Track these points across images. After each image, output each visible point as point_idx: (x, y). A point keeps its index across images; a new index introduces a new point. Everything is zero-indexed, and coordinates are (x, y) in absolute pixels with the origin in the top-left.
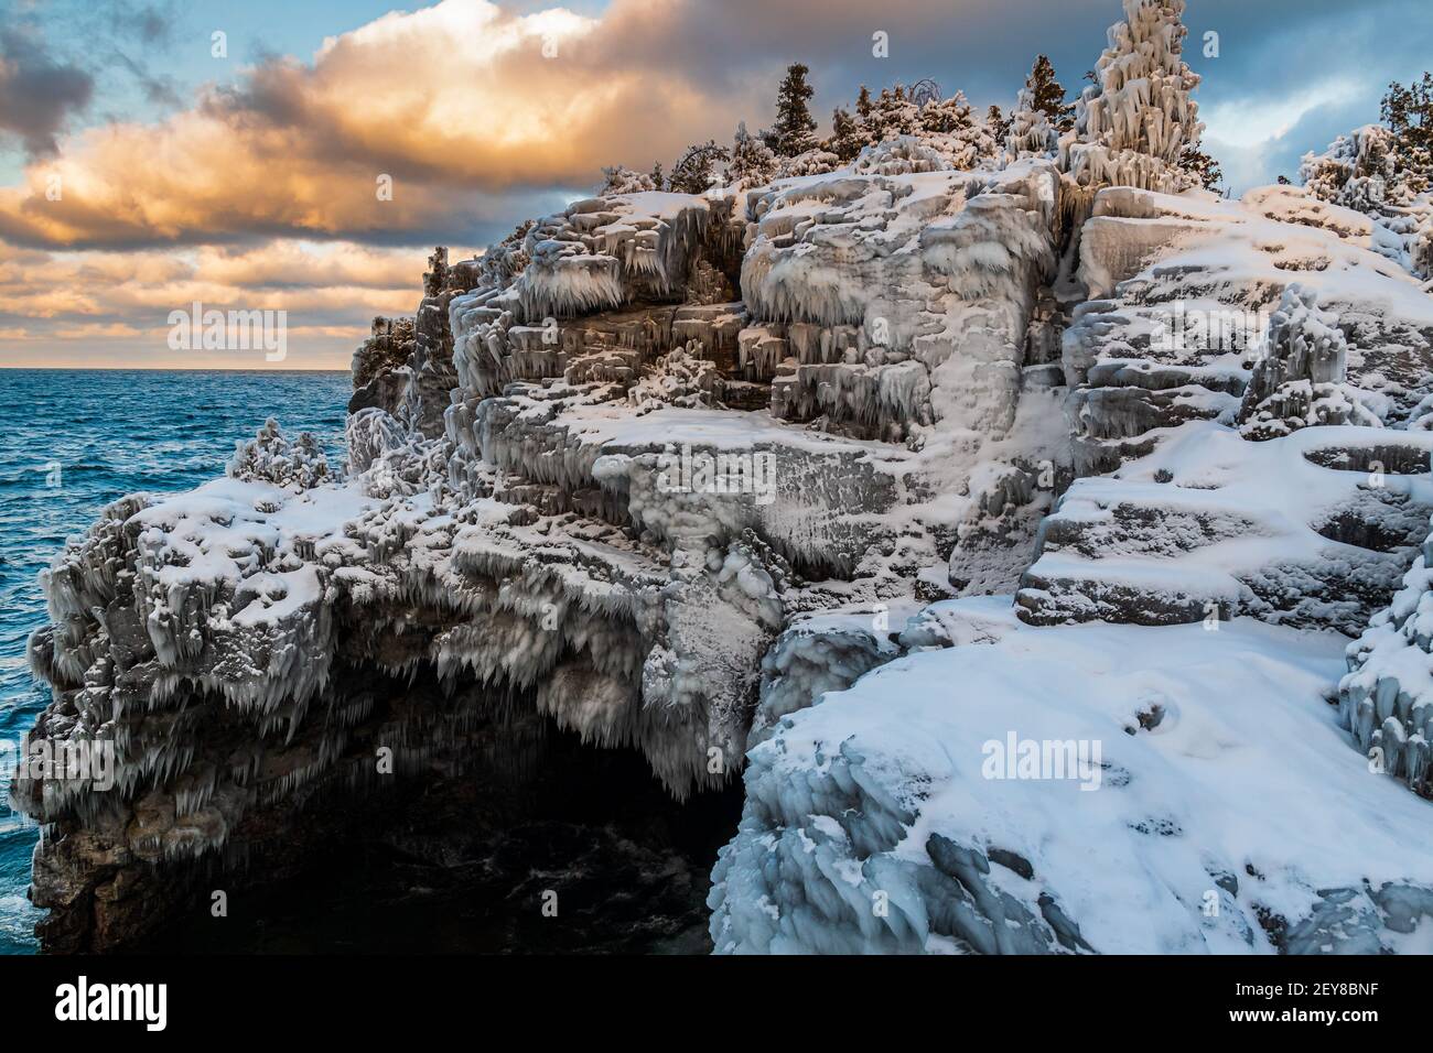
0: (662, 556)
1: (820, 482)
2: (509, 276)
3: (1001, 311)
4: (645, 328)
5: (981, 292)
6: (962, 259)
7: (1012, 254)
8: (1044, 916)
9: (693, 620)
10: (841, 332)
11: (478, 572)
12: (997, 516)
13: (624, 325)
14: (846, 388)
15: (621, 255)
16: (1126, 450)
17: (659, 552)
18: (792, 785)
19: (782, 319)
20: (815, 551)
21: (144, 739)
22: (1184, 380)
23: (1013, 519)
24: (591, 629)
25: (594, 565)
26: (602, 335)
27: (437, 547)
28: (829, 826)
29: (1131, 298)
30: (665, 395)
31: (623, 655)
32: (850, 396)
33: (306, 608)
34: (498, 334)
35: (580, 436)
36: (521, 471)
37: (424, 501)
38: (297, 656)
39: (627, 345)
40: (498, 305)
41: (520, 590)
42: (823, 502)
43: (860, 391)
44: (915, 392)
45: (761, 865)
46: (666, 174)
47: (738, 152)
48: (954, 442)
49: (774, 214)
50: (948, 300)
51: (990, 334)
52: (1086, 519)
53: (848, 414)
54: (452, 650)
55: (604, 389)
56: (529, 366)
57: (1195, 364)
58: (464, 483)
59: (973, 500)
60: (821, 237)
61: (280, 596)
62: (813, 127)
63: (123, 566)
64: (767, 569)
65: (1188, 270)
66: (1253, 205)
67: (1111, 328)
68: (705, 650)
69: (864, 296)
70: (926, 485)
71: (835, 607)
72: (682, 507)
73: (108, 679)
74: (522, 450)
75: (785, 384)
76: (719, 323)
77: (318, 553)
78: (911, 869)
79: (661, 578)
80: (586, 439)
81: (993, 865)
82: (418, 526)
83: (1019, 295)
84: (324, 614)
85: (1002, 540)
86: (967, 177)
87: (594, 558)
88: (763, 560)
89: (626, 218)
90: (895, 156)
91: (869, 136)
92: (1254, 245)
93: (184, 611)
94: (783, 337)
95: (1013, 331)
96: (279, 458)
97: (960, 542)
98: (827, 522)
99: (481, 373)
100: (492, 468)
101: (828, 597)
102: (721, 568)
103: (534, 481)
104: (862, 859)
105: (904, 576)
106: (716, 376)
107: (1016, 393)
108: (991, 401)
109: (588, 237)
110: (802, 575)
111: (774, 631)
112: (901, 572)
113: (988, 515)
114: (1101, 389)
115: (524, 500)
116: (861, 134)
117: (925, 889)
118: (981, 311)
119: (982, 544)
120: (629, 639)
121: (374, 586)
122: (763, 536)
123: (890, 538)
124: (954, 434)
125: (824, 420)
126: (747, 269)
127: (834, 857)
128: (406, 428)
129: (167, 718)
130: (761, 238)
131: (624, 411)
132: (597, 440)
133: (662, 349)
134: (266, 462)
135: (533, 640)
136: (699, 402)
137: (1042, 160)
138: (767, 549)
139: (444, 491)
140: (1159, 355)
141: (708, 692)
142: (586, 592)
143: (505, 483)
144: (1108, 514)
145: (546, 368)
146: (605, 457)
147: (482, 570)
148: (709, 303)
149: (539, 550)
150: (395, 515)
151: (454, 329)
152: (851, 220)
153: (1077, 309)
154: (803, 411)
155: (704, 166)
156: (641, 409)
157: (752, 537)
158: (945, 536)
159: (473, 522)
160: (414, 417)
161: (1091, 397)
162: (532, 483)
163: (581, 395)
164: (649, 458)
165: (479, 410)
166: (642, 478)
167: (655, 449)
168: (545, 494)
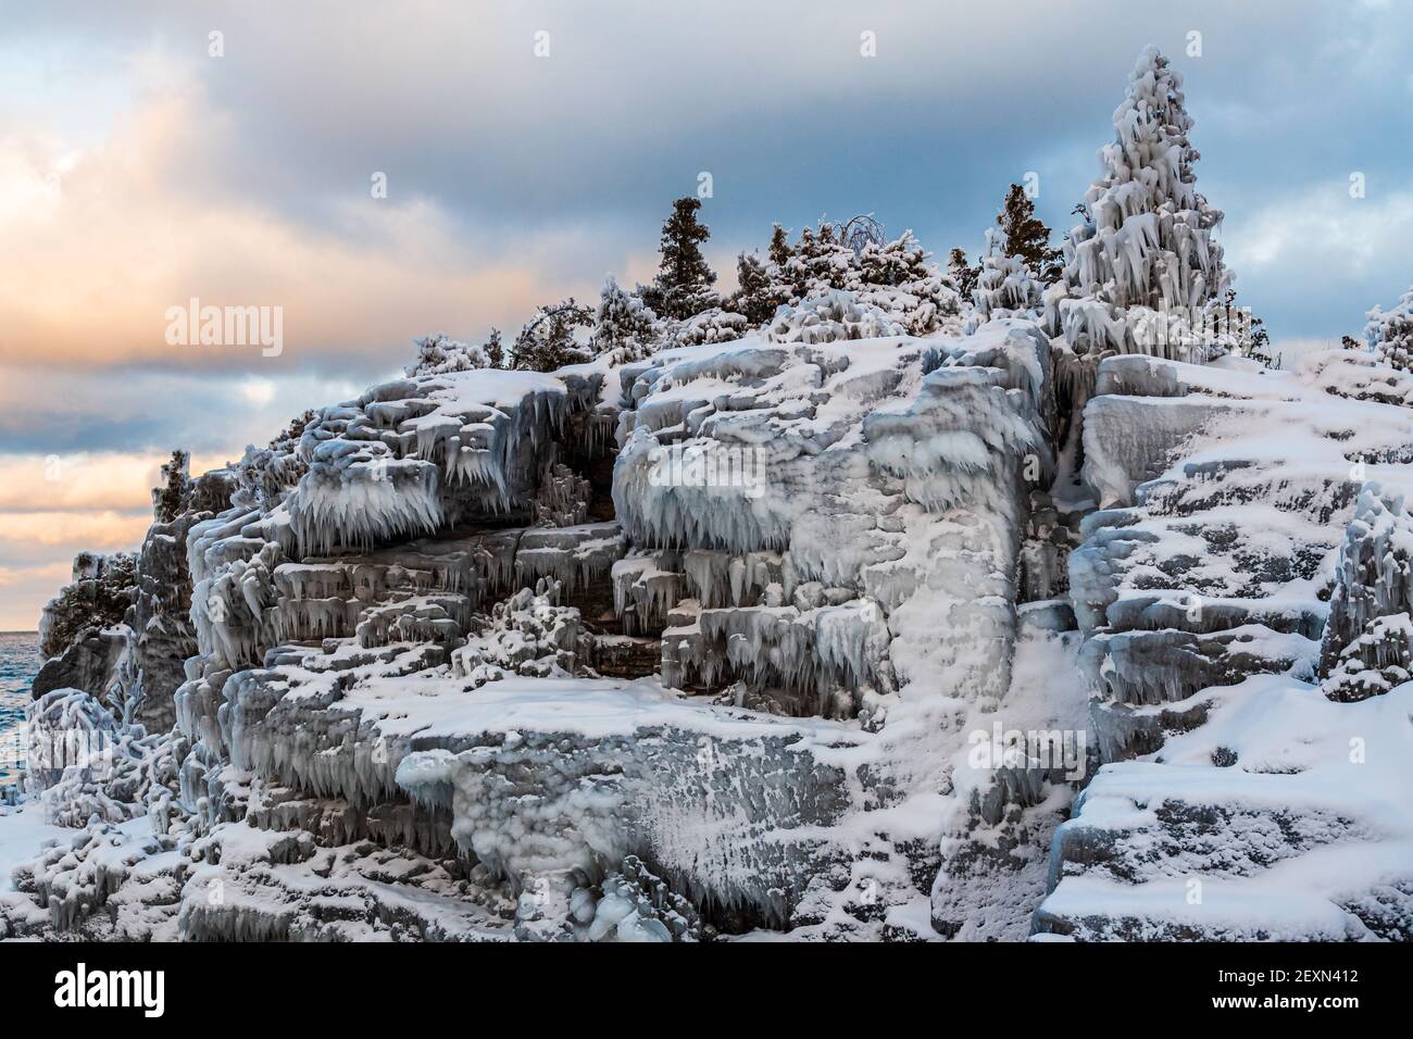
0: (503, 903)
1: (736, 782)
2: (277, 490)
3: (981, 526)
4: (475, 562)
5: (952, 501)
6: (922, 455)
7: (991, 448)
10: (759, 561)
11: (222, 937)
12: (995, 824)
13: (446, 557)
14: (769, 642)
15: (439, 458)
16: (1169, 721)
17: (497, 897)
19: (673, 544)
20: (732, 886)
22: (1240, 618)
23: (1018, 827)
25: (399, 920)
26: (412, 573)
27: (158, 901)
29: (1158, 506)
30: (506, 659)
32: (775, 653)
34: (258, 575)
35: (379, 724)
36: (288, 778)
37: (142, 829)
39: (449, 587)
40: (260, 533)
42: (741, 813)
43: (789, 646)
44: (868, 644)
46: (507, 346)
47: (605, 314)
48: (927, 716)
49: (657, 399)
50: (908, 513)
51: (968, 559)
52: (1118, 827)
53: (774, 680)
55: (416, 652)
56: (303, 622)
57: (1252, 595)
58: (202, 800)
59: (961, 801)
60: (723, 428)
62: (710, 279)
64: (661, 917)
65: (1231, 466)
66: (1310, 377)
67: (1134, 547)
69: (787, 510)
70: (891, 781)
72: (531, 827)
74: (291, 748)
75: (681, 638)
76: (583, 552)
80: (388, 728)
82: (129, 869)
83: (1005, 504)
85: (1005, 858)
86: (923, 344)
87: (400, 911)
88: (655, 905)
89: (447, 406)
90: (822, 317)
91: (788, 290)
92: (1316, 431)
94: (675, 570)
95: (1000, 553)
97: (945, 865)
98: (749, 842)
99: (231, 634)
100: (245, 776)
102: (592, 919)
103: (309, 794)
105: (865, 920)
106: (581, 629)
107: (1010, 642)
108: (977, 653)
109: (392, 434)
110: (715, 924)
112: (861, 913)
113: (983, 823)
114: (1128, 634)
115: (294, 824)
116: (777, 288)
118: (955, 527)
119: (977, 866)
122: (653, 867)
123: (842, 862)
124: (926, 704)
125: (739, 690)
126: (621, 473)
128: (118, 717)
130: (640, 431)
131: (444, 684)
132: (403, 728)
133: (501, 592)
136: (556, 668)
137: (1025, 320)
138: (661, 886)
139: (172, 813)
140: (1203, 585)
143: (265, 798)
144: (1149, 817)
145: (330, 624)
146: (416, 755)
148: (568, 524)
149: (315, 901)
150: (94, 853)
151: (193, 569)
152: (766, 405)
153: (1086, 523)
154: (708, 676)
155: (559, 332)
156: (470, 681)
157: (638, 870)
158: (922, 856)
159: (215, 860)
160: (130, 702)
161: (1113, 647)
162: (306, 797)
163: (380, 662)
164: (482, 754)
165: (227, 689)
166: (472, 784)
167: (488, 739)
168: (326, 813)
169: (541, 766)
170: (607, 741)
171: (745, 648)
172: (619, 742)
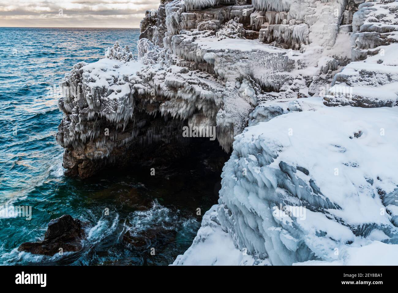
0: (223, 83)
1: (271, 62)
4: (222, 13)
8: (311, 185)
9: (231, 102)
10: (282, 14)
11: (172, 86)
12: (326, 74)
13: (216, 12)
14: (282, 32)
17: (222, 82)
18: (244, 146)
19: (264, 10)
20: (268, 83)
21: (87, 128)
22: (393, 30)
23: (331, 75)
24: (203, 104)
25: (204, 85)
26: (209, 15)
27: (161, 79)
28: (253, 158)
29: (379, 2)
30: (227, 34)
31: (212, 112)
32: (283, 35)
33: (126, 95)
34: (178, 15)
35: (201, 47)
36: (184, 57)
37: (158, 66)
38: (124, 108)
39: (216, 18)
40: (179, 6)
41: (183, 92)
42: (272, 68)
43: (286, 34)
44: (304, 34)
45: (234, 167)
48: (315, 50)
50: (318, 3)
51: (330, 14)
52: (350, 75)
53: (282, 41)
54: (165, 108)
55: (209, 32)
56: (187, 25)
58: (169, 60)
59: (319, 68)
61: (119, 91)
63: (79, 82)
64: (253, 88)
68: (234, 111)
69: (290, 2)
70: (304, 64)
71: (273, 100)
72: (229, 69)
73: (77, 112)
74: (184, 51)
75: (264, 31)
76: (245, 11)
77: (129, 80)
78: (274, 170)
79: (222, 90)
80: (203, 48)
81: (297, 171)
82: (156, 73)
83: (342, 1)
84: (131, 97)
85: (326, 81)
87: (204, 83)
88: (252, 85)
93: (95, 95)
94: (264, 16)
95: (338, 13)
96: (119, 53)
97: (313, 82)
98: (273, 74)
99: (173, 27)
100: (176, 56)
101: (271, 97)
102: (240, 87)
103: (188, 60)
104: (261, 167)
105: (295, 91)
106: (243, 28)
108: (328, 37)
110: (264, 90)
111: (254, 106)
112: (294, 90)
113: (323, 73)
115: (185, 66)
117: (277, 176)
118: (328, 7)
119: (320, 82)
120: (214, 107)
121: (144, 90)
122: (253, 78)
123: (291, 80)
124: (315, 48)
125: (275, 43)
127: (253, 166)
128: (154, 44)
129: (92, 123)
131: (214, 39)
132: (206, 48)
133: (227, 20)
134: (116, 54)
135: (187, 106)
136: (237, 37)
138: (254, 82)
139: (163, 63)
141: (234, 123)
142: (201, 93)
143: (180, 61)
144: (357, 73)
145: (192, 26)
146: (208, 53)
147: (173, 86)
148: (242, 5)
149: (188, 81)
150: (149, 69)
151: (166, 14)
154: (268, 40)
156: (219, 39)
157: (250, 78)
158: (309, 79)
159: (171, 72)
160: (156, 41)
161: (360, 35)
162: (187, 61)
163: (202, 34)
164: (221, 54)
165: (172, 39)
166: (218, 60)
167: (222, 51)
168: (191, 64)
169: (232, 57)
170: (245, 52)
171: (277, 34)
172: (248, 52)
